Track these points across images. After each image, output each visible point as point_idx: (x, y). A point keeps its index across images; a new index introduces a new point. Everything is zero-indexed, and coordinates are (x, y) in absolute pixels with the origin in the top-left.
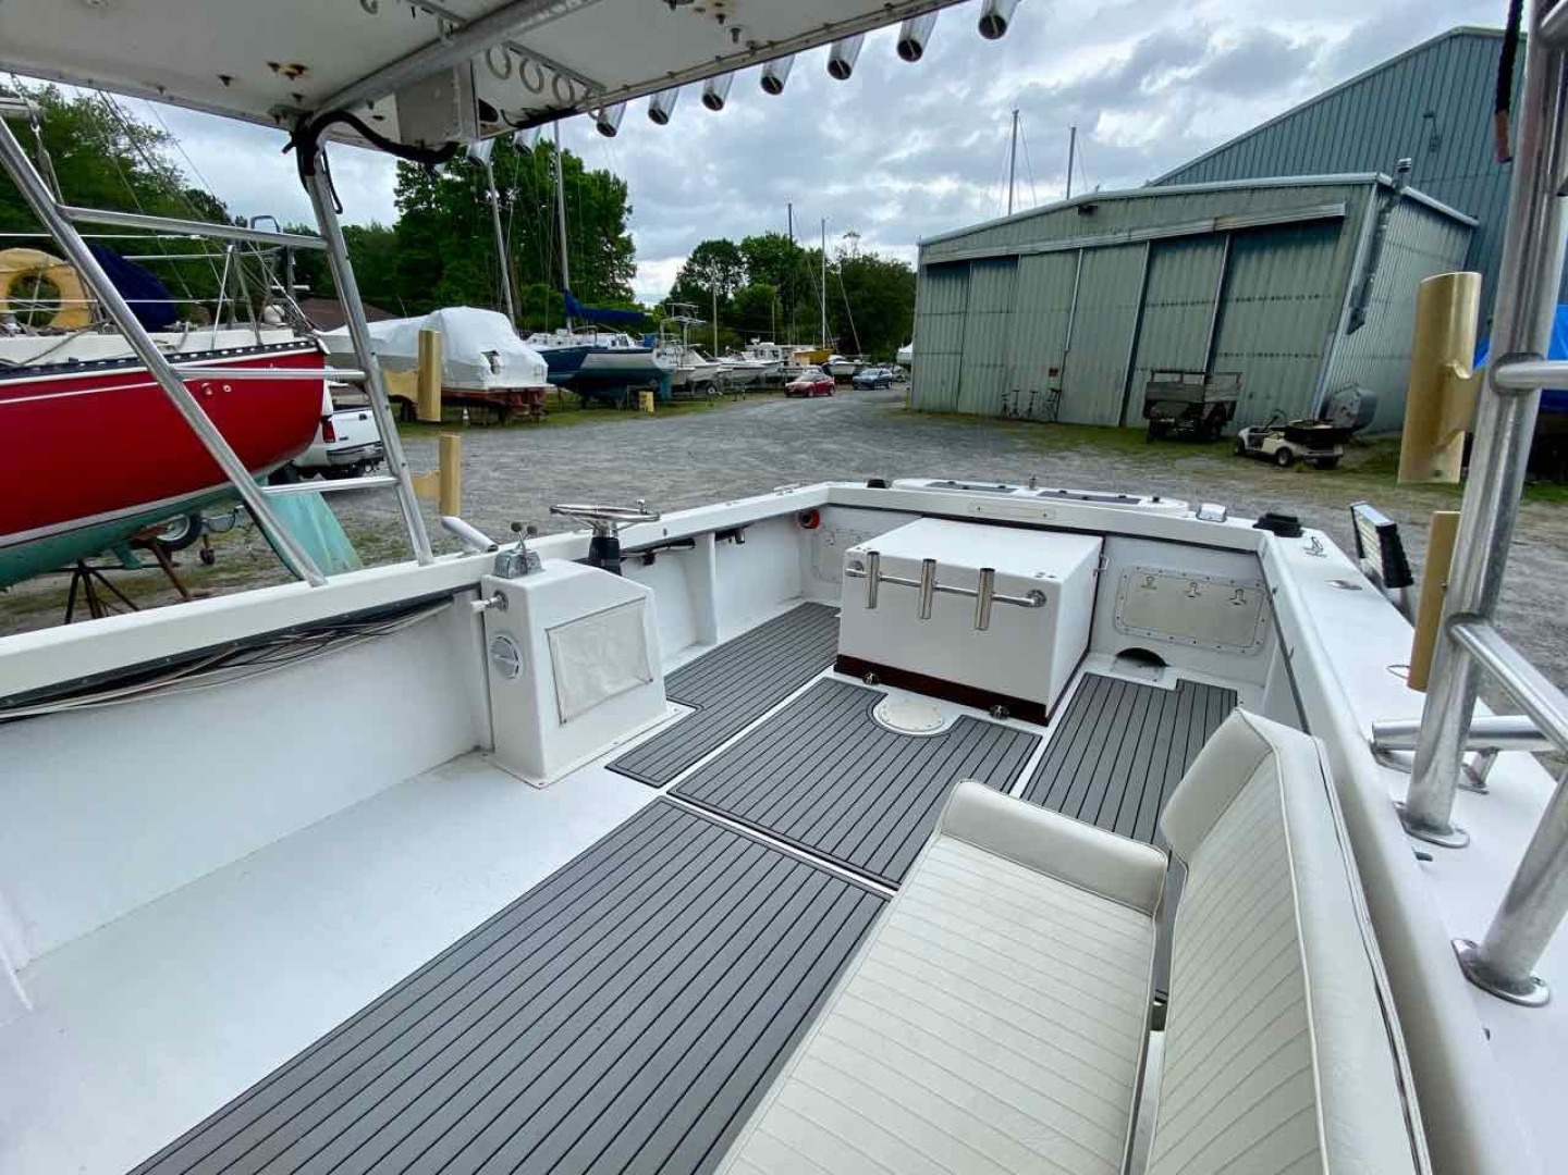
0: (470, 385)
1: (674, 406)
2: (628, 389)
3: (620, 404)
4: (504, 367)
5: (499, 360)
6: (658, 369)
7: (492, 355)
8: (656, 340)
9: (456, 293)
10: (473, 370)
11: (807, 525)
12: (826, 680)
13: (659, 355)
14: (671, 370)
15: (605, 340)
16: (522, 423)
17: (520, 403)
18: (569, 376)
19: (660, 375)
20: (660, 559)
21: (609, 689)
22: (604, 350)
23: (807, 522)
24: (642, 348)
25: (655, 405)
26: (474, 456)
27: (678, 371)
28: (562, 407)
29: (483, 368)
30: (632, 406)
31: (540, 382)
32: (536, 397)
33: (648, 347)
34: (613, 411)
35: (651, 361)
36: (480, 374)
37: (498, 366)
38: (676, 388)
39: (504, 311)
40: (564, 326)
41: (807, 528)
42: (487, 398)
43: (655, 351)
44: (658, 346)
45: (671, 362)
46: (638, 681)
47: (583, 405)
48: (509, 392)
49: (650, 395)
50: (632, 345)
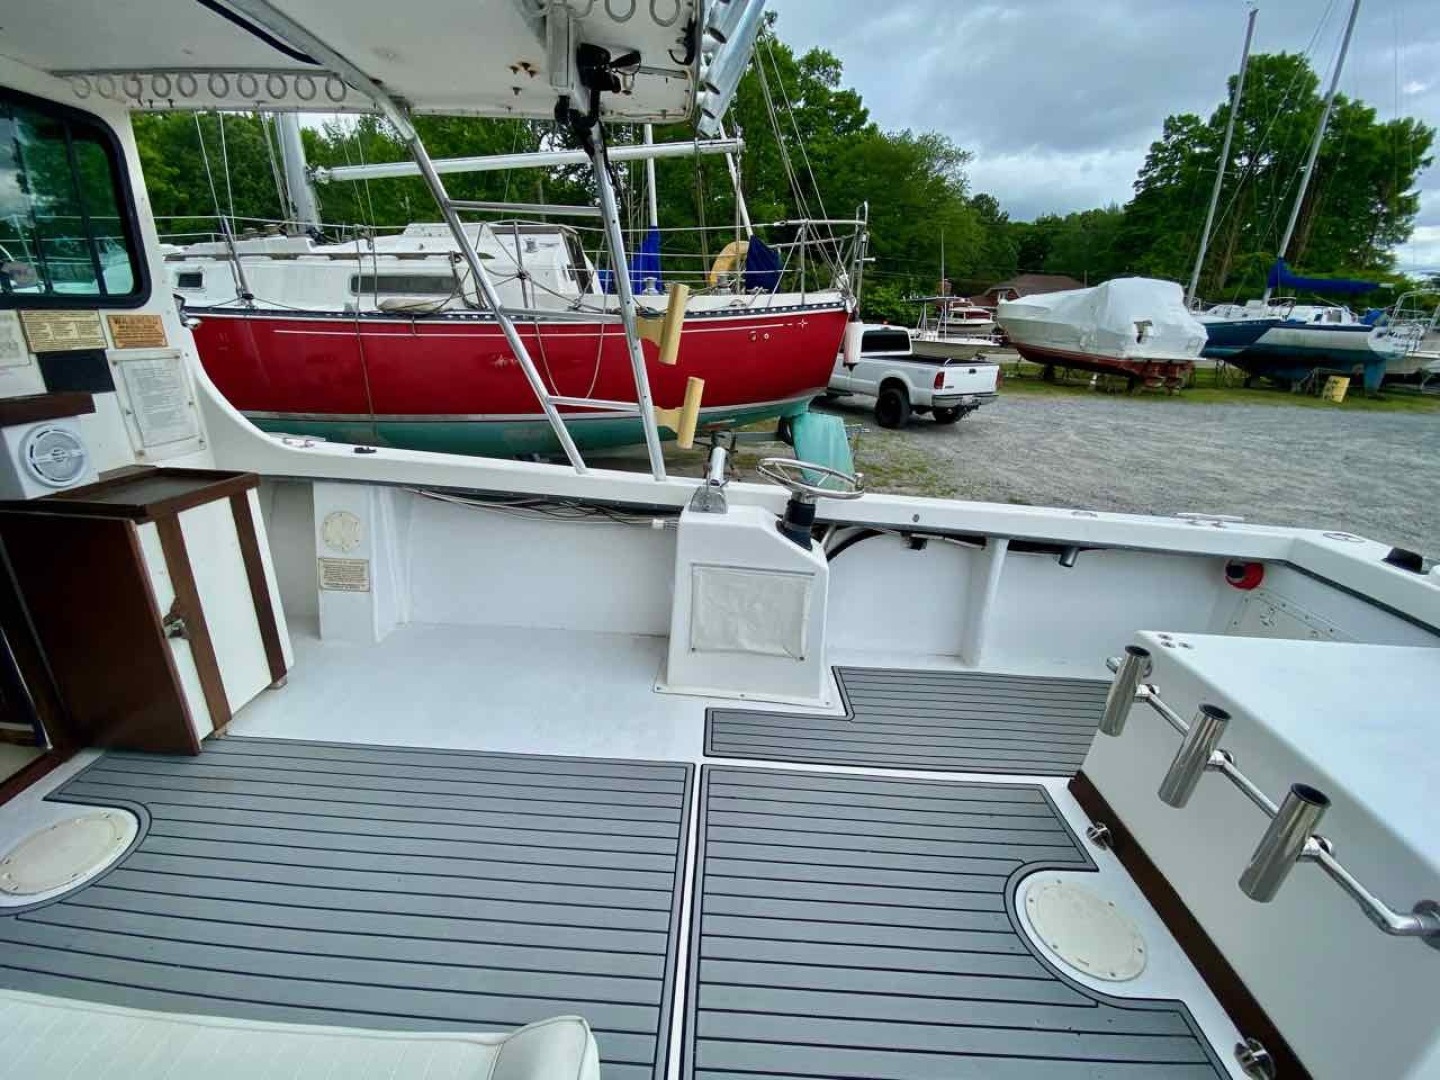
0: (1108, 353)
1: (1381, 399)
2: (1316, 370)
3: (1296, 387)
4: (1152, 337)
5: (1150, 331)
6: (1372, 353)
7: (1142, 326)
8: (1385, 315)
9: (1156, 265)
10: (1118, 338)
11: (1237, 580)
12: (1041, 790)
13: (1380, 335)
14: (1393, 355)
15: (1306, 313)
16: (1151, 394)
17: (1156, 375)
18: (1237, 351)
19: (1373, 359)
20: (933, 547)
21: (747, 645)
22: (1302, 325)
23: (1234, 576)
24: (1358, 324)
25: (1345, 397)
26: (1072, 418)
27: (1405, 357)
28: (1216, 383)
29: (1129, 337)
30: (1314, 391)
31: (1193, 356)
32: (1178, 369)
33: (1369, 323)
34: (1283, 395)
35: (1365, 340)
36: (1122, 343)
37: (1147, 336)
38: (1391, 379)
39: (1185, 282)
40: (1260, 297)
41: (1230, 582)
42: (1122, 366)
43: (1377, 330)
44: (1385, 324)
45: (1396, 345)
46: (786, 653)
47: (1247, 385)
48: (1149, 362)
49: (1345, 382)
50: (1347, 320)
